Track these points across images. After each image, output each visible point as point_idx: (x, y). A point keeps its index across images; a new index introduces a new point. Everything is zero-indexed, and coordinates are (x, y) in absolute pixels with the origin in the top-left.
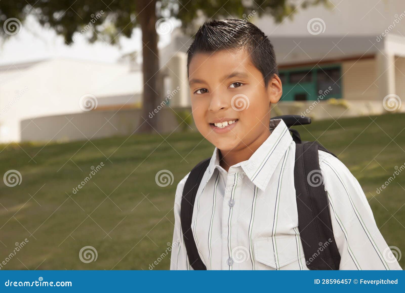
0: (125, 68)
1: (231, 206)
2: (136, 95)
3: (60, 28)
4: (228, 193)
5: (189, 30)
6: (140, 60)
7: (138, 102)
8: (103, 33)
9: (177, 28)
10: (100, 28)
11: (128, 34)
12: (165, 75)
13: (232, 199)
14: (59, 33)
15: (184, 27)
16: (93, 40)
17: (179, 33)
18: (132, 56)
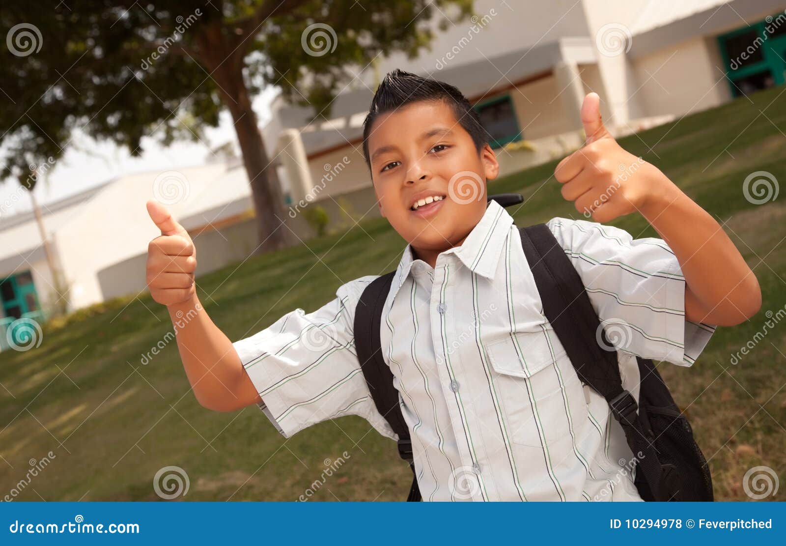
0: (220, 167)
1: (442, 312)
2: (243, 200)
3: (120, 136)
4: (435, 296)
5: (294, 97)
6: (238, 152)
7: (250, 209)
8: (179, 129)
9: (278, 97)
10: (173, 123)
11: (214, 122)
12: (276, 165)
13: (442, 302)
14: (119, 143)
15: (287, 93)
16: (168, 141)
17: (280, 103)
18: (225, 149)
